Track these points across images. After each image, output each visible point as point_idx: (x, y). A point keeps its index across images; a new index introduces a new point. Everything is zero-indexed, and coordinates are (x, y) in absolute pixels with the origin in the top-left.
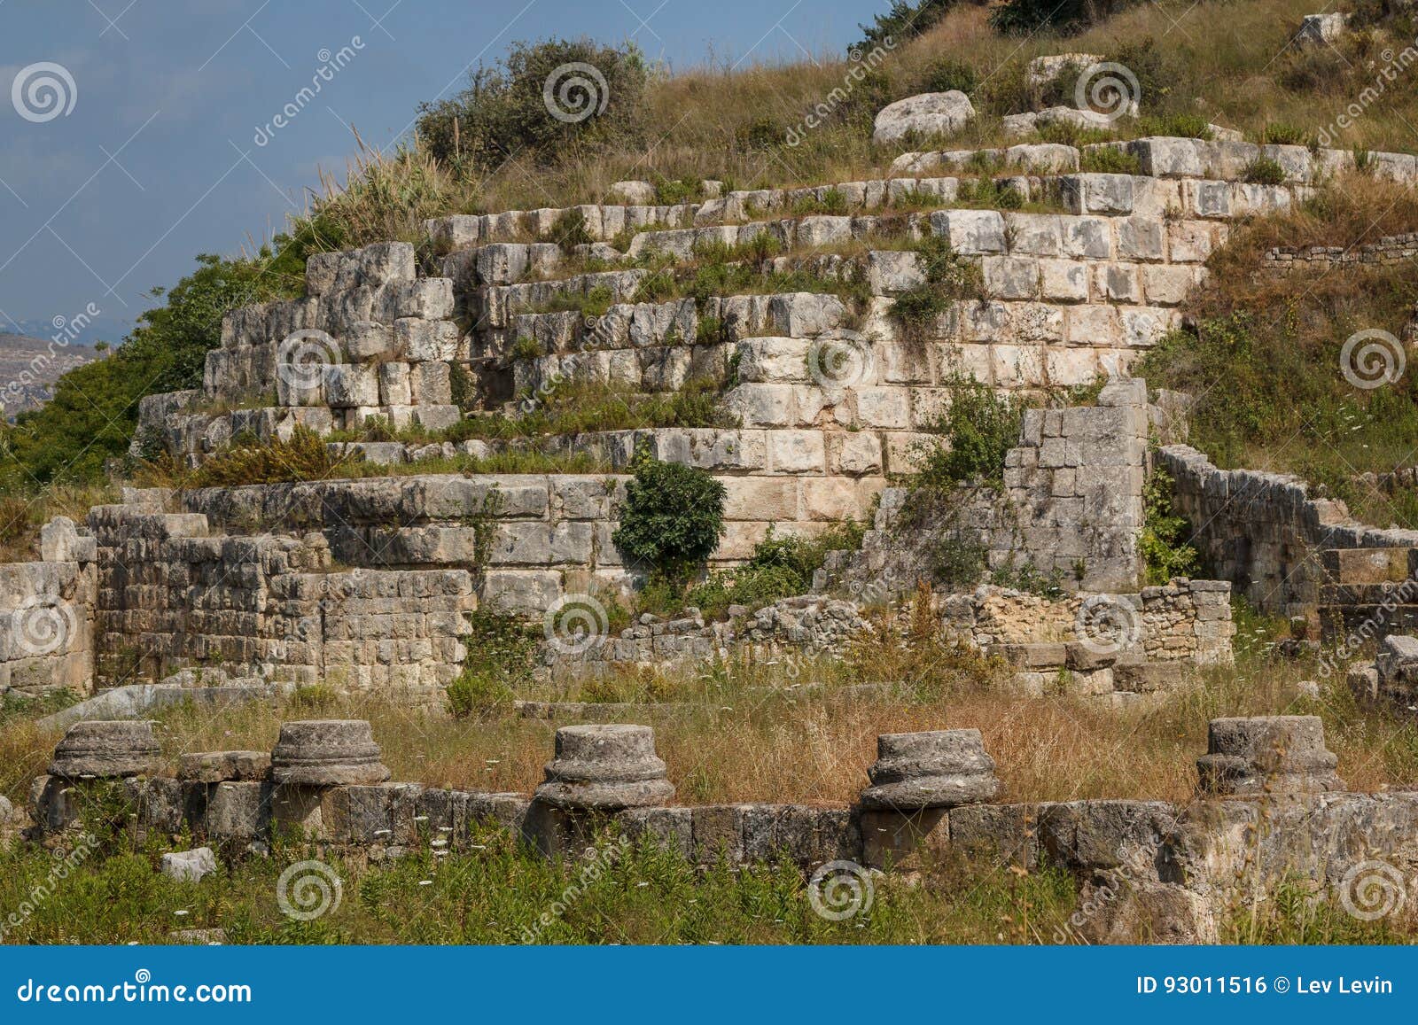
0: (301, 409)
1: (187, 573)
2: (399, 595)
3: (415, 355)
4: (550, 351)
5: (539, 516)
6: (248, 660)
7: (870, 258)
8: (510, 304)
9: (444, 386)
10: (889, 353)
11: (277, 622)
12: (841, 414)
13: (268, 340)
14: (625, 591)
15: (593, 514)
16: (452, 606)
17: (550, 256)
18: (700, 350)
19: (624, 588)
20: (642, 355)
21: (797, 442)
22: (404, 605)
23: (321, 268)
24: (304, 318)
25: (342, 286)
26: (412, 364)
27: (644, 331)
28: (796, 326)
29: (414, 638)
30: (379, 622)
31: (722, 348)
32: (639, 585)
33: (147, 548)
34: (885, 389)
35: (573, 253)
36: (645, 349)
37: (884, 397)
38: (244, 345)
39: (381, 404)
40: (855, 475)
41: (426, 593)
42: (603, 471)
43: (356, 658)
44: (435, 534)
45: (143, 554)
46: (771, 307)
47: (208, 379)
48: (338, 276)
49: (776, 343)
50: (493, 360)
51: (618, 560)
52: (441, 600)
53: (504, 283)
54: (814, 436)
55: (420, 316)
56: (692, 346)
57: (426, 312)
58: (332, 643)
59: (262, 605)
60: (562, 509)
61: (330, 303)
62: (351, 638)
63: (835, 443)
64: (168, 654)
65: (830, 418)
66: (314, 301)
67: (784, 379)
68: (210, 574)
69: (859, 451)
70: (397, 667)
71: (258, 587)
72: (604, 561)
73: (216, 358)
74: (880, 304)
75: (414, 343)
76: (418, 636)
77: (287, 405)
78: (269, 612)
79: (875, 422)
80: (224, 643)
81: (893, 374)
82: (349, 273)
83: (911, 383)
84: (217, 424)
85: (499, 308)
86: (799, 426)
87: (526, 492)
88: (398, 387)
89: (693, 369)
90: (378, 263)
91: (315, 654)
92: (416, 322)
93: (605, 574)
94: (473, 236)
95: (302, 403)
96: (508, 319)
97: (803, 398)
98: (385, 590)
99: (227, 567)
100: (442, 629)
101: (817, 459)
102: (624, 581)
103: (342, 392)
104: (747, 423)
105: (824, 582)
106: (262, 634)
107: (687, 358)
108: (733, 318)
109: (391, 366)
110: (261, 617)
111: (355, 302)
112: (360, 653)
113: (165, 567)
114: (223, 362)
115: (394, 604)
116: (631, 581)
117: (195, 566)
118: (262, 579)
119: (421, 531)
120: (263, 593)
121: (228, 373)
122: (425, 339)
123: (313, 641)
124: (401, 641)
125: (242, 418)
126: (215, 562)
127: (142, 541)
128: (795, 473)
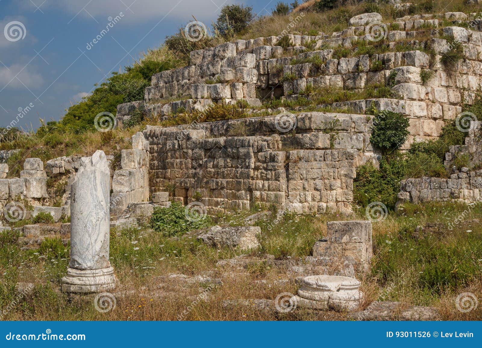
0: (203, 100)
1: (203, 153)
2: (325, 160)
3: (245, 80)
4: (301, 77)
5: (347, 130)
6: (245, 189)
7: (433, 40)
8: (269, 66)
9: (253, 91)
10: (442, 75)
11: (262, 173)
12: (430, 97)
13: (173, 81)
14: (374, 161)
15: (363, 130)
16: (351, 165)
17: (280, 50)
18: (371, 74)
19: (374, 160)
20: (344, 77)
21: (420, 106)
22: (327, 165)
23: (196, 55)
24: (189, 73)
25: (206, 60)
26: (244, 84)
27: (344, 68)
28: (417, 63)
29: (332, 180)
30: (315, 173)
31: (383, 72)
32: (378, 159)
33: (179, 144)
34: (441, 88)
35: (287, 50)
36: (345, 74)
37: (441, 91)
38: (161, 84)
39: (232, 98)
40: (435, 119)
41: (338, 159)
42: (366, 114)
43: (304, 188)
44: (317, 137)
45: (176, 147)
46: (404, 56)
47: (146, 97)
48: (204, 57)
49: (412, 68)
50: (261, 86)
51: (372, 149)
52: (345, 163)
53: (265, 59)
54: (423, 104)
55: (246, 66)
56: (367, 72)
57: (248, 65)
58: (292, 182)
59: (253, 166)
60: (354, 128)
61: (201, 67)
62: (301, 179)
63: (429, 106)
64: (193, 187)
65: (427, 98)
66: (193, 66)
67: (415, 82)
68: (217, 153)
69: (436, 110)
70: (324, 192)
71: (250, 158)
72: (367, 149)
73: (150, 89)
74: (438, 57)
75: (245, 76)
76: (334, 178)
77: (197, 98)
78: (256, 168)
79: (439, 100)
80: (227, 182)
81: (443, 83)
82: (209, 56)
83: (447, 87)
84: (166, 106)
85: (264, 67)
86: (419, 100)
87: (344, 120)
88: (239, 92)
89: (367, 81)
90: (224, 51)
91: (284, 187)
92: (245, 68)
93: (368, 154)
94: (244, 47)
95: (202, 98)
96: (268, 71)
97: (420, 89)
98: (318, 158)
99: (229, 150)
100: (346, 175)
101: (425, 113)
102: (374, 158)
103: (218, 93)
104: (405, 98)
105: (451, 157)
106: (253, 178)
107: (365, 77)
108: (389, 60)
109: (237, 84)
110: (252, 171)
111: (213, 65)
112: (306, 186)
113: (190, 151)
114: (153, 91)
115: (323, 164)
116: (376, 157)
117: (206, 150)
118: (252, 154)
119: (309, 135)
120: (253, 160)
121: (155, 94)
122: (248, 75)
123: (283, 181)
124: (326, 181)
125: (176, 104)
126: (220, 148)
127: (176, 142)
128: (419, 118)
